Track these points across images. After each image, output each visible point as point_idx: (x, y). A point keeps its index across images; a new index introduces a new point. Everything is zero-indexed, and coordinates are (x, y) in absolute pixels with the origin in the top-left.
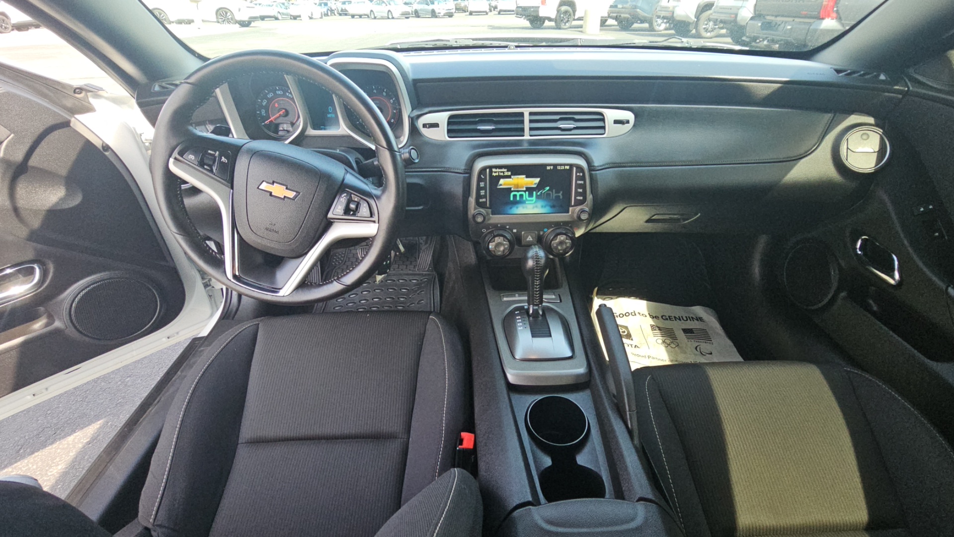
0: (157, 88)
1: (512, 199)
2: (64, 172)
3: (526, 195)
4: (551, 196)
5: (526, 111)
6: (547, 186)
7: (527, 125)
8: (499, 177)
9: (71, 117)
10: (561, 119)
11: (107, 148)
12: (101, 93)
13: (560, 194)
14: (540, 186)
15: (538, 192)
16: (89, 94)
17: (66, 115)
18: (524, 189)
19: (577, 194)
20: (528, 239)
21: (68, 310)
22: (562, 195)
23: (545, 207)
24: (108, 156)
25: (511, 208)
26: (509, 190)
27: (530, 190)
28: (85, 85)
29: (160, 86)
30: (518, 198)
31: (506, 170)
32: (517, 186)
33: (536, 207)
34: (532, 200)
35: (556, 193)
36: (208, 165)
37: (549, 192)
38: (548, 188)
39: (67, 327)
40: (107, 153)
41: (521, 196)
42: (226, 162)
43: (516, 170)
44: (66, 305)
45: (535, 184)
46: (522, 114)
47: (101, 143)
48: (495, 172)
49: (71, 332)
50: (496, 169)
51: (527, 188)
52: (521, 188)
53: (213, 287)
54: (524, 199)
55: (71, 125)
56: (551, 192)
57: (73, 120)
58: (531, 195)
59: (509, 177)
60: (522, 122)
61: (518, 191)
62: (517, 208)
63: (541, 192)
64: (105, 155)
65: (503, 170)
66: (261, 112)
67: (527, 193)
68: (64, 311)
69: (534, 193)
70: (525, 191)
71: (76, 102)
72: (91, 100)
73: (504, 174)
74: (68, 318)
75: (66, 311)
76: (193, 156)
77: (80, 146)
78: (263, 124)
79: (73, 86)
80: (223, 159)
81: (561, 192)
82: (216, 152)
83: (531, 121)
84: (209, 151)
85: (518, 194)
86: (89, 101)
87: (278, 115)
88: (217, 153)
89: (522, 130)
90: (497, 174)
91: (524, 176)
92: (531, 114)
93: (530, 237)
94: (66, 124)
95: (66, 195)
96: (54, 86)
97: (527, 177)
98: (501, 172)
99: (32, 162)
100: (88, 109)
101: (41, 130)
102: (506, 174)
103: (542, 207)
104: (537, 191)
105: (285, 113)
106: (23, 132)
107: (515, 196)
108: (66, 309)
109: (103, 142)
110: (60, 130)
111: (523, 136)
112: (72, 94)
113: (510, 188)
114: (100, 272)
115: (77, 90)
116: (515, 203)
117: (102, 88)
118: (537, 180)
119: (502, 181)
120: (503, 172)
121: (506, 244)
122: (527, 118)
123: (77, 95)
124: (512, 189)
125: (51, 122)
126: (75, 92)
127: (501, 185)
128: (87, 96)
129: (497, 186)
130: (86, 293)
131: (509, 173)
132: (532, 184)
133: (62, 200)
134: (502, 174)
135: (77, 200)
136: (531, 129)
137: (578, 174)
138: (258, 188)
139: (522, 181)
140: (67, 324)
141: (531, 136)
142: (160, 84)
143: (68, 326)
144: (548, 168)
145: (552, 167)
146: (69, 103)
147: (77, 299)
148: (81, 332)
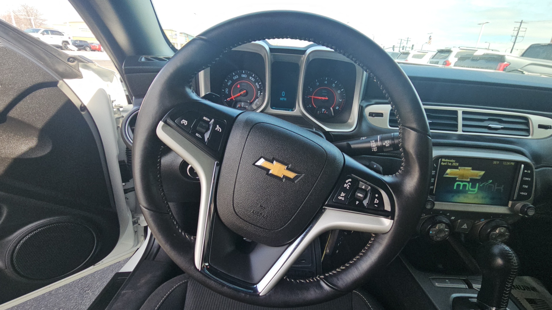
0: (143, 60)
1: (455, 188)
2: (40, 125)
3: (469, 186)
4: (493, 188)
5: (460, 110)
6: (491, 180)
7: (460, 122)
8: (448, 167)
9: (60, 80)
10: (489, 120)
11: (84, 108)
12: (90, 64)
13: (502, 188)
14: (483, 179)
15: (482, 183)
16: (80, 64)
17: (56, 77)
18: (469, 180)
19: (521, 189)
20: (463, 227)
21: (11, 252)
22: (503, 188)
23: (485, 198)
24: (83, 115)
25: (453, 196)
26: (454, 180)
27: (473, 182)
28: (79, 56)
29: (145, 58)
30: (461, 188)
31: (454, 161)
32: (462, 176)
33: (477, 197)
34: (474, 191)
35: (498, 186)
36: (199, 133)
37: (491, 185)
38: (491, 181)
39: (6, 269)
40: (83, 113)
41: (465, 186)
42: (220, 131)
43: (463, 162)
44: (10, 247)
45: (480, 176)
46: (456, 112)
47: (81, 103)
48: (444, 162)
49: (9, 272)
50: (446, 159)
51: (471, 179)
52: (465, 178)
53: (139, 224)
54: (467, 189)
55: (58, 85)
56: (493, 185)
57: (61, 82)
58: (473, 186)
59: (456, 167)
60: (456, 119)
61: (462, 182)
62: (459, 197)
63: (484, 185)
64: (81, 115)
65: (452, 161)
66: (225, 91)
67: (470, 184)
68: (7, 252)
69: (477, 184)
70: (468, 182)
71: (68, 69)
72: (81, 69)
73: (452, 164)
74: (9, 260)
75: (9, 253)
76: (186, 122)
77: (60, 104)
78: (225, 100)
79: (69, 55)
80: (218, 128)
81: (503, 186)
82: (211, 120)
83: (464, 119)
84: (205, 118)
85: (462, 184)
86: (79, 70)
87: (239, 94)
88: (213, 120)
89: (456, 126)
90: (446, 164)
91: (470, 168)
92: (464, 113)
93: (465, 225)
94: (54, 84)
95: (37, 146)
96: (51, 52)
97: (473, 169)
98: (450, 162)
99: (12, 114)
100: (78, 76)
101: (29, 85)
102: (454, 164)
103: (483, 198)
104: (480, 183)
105: (245, 93)
106: (10, 85)
107: (459, 186)
108: (9, 251)
109: (82, 103)
110: (46, 89)
111: (457, 131)
112: (66, 61)
113: (456, 178)
114: (50, 217)
115: (71, 59)
116: (458, 192)
117: (92, 61)
118: (482, 173)
119: (449, 171)
120: (452, 163)
121: (447, 231)
122: (460, 116)
123: (69, 63)
124: (457, 179)
125: (40, 79)
126: (68, 60)
127: (447, 174)
128: (78, 65)
129: (443, 175)
130: (32, 236)
131: (457, 164)
132: (477, 176)
133: (32, 150)
134: (450, 164)
135: (47, 150)
136: (464, 126)
137: (526, 171)
138: (254, 164)
139: (468, 172)
140: (7, 265)
141: (463, 131)
142: (146, 56)
143: (7, 267)
144: (495, 162)
145: (498, 162)
146: (61, 68)
147: (22, 242)
148: (18, 273)
